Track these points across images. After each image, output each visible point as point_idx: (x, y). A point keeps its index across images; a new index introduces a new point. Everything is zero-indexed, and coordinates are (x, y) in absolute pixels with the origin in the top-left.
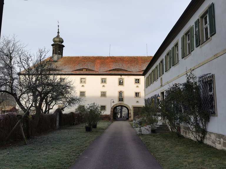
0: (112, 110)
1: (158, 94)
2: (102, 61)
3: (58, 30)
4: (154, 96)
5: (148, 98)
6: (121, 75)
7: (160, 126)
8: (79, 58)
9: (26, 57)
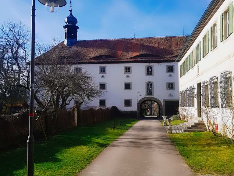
0: (139, 105)
1: (194, 86)
2: (125, 45)
3: (71, 7)
4: (189, 88)
5: (183, 91)
6: (149, 62)
7: (195, 123)
8: (97, 42)
9: (40, 47)
